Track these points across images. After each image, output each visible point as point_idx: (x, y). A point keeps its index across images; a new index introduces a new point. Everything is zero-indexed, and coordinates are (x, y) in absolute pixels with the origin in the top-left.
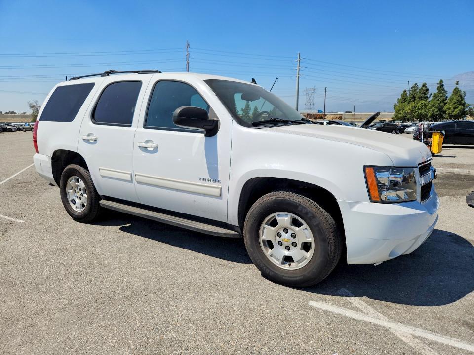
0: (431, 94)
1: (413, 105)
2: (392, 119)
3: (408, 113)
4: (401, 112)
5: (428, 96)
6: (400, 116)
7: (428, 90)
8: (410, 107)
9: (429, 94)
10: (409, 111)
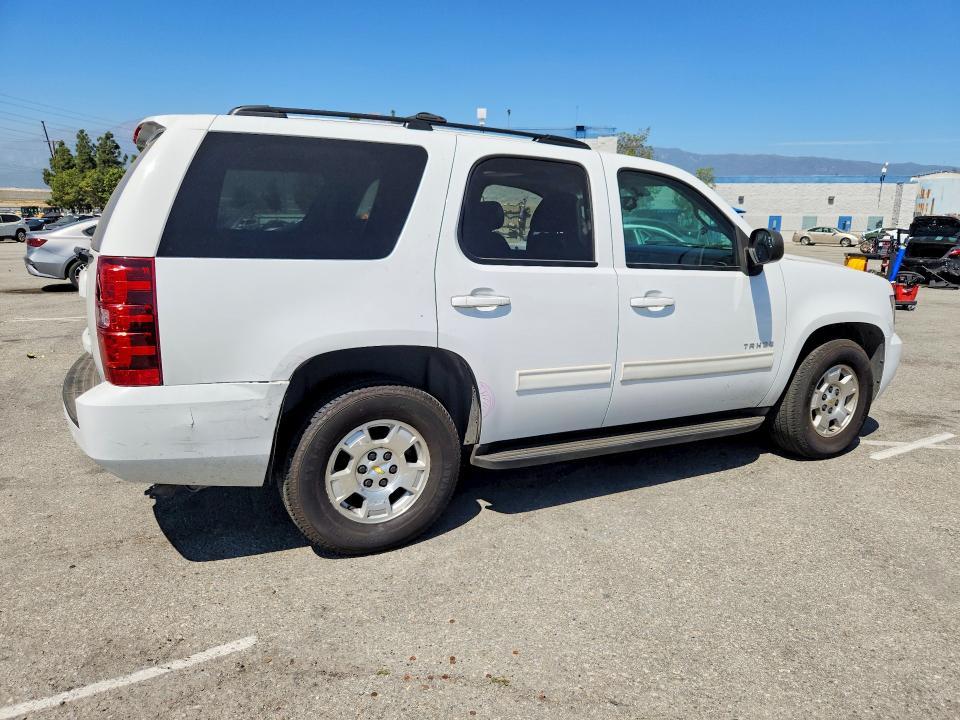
0: (126, 157)
1: (95, 176)
2: (49, 204)
3: (85, 192)
4: (68, 189)
5: (120, 160)
6: (66, 198)
7: (117, 147)
8: (89, 181)
9: (123, 155)
10: (89, 189)
